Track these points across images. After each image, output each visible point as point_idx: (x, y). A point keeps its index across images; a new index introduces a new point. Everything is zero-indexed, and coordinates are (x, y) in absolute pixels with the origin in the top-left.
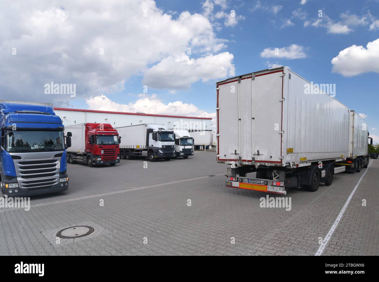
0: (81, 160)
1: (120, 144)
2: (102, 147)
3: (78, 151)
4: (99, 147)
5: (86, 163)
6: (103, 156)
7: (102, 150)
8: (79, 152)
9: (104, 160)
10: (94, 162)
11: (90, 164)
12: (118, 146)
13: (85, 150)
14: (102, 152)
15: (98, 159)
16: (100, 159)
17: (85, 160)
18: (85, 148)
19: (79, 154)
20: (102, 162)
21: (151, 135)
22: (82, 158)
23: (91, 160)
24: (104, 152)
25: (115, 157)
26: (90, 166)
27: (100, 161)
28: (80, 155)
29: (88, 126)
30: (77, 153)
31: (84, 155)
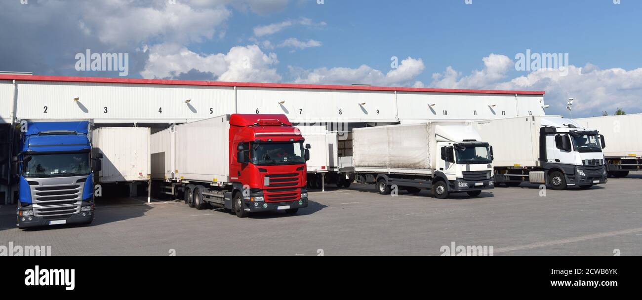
0: (219, 201)
1: (307, 162)
2: (265, 170)
3: (214, 179)
4: (259, 169)
5: (230, 207)
6: (268, 190)
7: (267, 176)
8: (216, 183)
9: (269, 199)
10: (248, 205)
11: (239, 211)
12: (303, 167)
13: (229, 177)
14: (267, 182)
15: (258, 198)
16: (262, 198)
17: (229, 199)
18: (227, 173)
19: (216, 185)
20: (265, 205)
22: (223, 196)
23: (241, 201)
24: (271, 181)
25: (297, 194)
26: (239, 214)
27: (261, 203)
28: (218, 189)
30: (211, 185)
31: (227, 187)
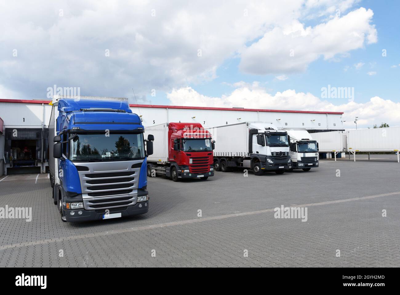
0: (162, 172)
1: (213, 150)
2: (190, 155)
3: (159, 160)
4: (187, 154)
5: (169, 176)
6: (191, 166)
7: (191, 158)
8: (161, 162)
9: (192, 171)
10: (180, 175)
11: (175, 178)
12: (211, 153)
13: (169, 159)
14: (191, 161)
15: (185, 170)
16: (188, 171)
17: (168, 171)
18: (167, 156)
19: (161, 163)
20: (190, 175)
21: (255, 138)
22: (165, 170)
23: (176, 172)
24: (193, 161)
25: (208, 168)
26: (174, 180)
27: (188, 173)
28: (161, 165)
29: (172, 127)
30: (158, 163)
31: (167, 165)
